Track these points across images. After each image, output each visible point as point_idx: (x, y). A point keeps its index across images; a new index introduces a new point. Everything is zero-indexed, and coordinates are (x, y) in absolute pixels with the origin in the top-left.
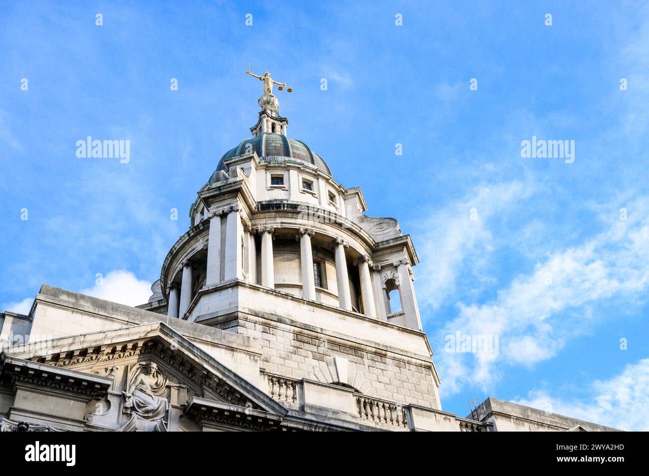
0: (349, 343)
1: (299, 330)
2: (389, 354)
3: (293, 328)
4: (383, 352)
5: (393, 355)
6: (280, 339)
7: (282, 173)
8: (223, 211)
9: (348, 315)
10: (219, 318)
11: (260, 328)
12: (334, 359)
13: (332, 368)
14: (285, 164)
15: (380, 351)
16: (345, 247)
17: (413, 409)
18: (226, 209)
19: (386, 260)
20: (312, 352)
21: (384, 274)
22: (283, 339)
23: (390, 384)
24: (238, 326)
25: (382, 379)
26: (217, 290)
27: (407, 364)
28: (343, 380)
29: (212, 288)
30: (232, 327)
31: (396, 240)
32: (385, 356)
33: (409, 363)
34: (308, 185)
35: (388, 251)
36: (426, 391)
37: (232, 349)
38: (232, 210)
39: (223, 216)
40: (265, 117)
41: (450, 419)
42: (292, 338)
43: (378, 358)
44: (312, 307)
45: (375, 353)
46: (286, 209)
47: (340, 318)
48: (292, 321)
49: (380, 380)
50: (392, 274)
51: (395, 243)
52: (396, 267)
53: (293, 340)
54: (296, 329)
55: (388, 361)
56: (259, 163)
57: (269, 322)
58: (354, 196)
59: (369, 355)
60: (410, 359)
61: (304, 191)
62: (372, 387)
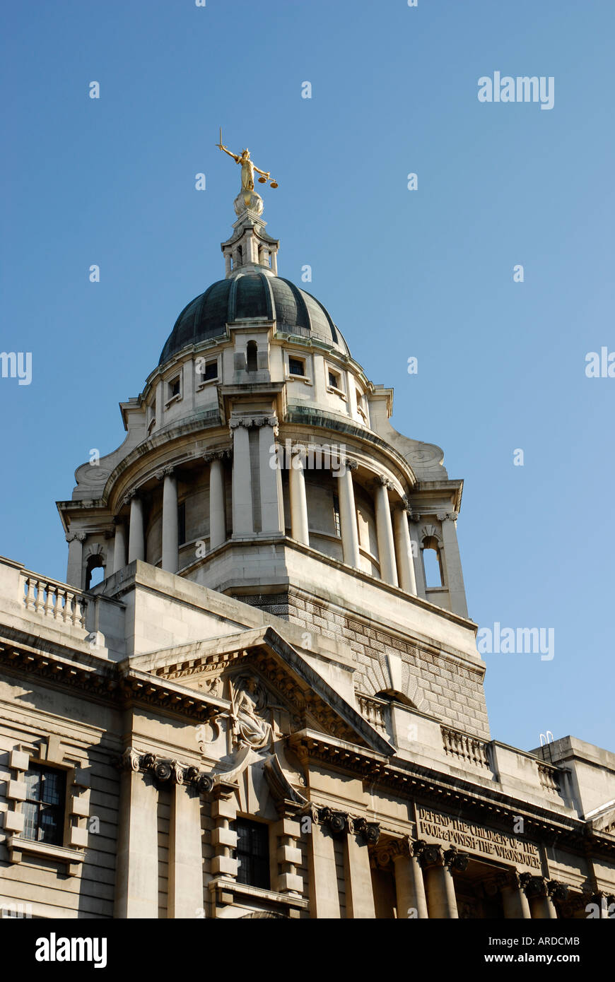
0: (402, 636)
1: (351, 614)
2: (442, 653)
3: (345, 611)
4: (437, 651)
5: (446, 655)
6: (332, 626)
7: (303, 356)
8: (253, 421)
9: (397, 595)
10: (262, 588)
11: (310, 607)
12: (387, 658)
13: (385, 669)
14: (309, 344)
15: (433, 649)
16: (389, 489)
17: (497, 748)
18: (258, 419)
19: (427, 509)
20: (364, 645)
21: (421, 527)
22: (334, 624)
23: (443, 695)
24: (288, 603)
25: (435, 687)
26: (254, 544)
27: (459, 668)
28: (398, 688)
29: (247, 540)
30: (279, 604)
31: (444, 483)
32: (438, 655)
33: (461, 665)
34: (334, 379)
35: (431, 496)
36: (478, 707)
37: (327, 660)
38: (266, 423)
39: (253, 430)
40: (251, 235)
41: (531, 762)
42: (343, 624)
43: (429, 657)
44: (361, 582)
45: (427, 651)
46: (325, 425)
47: (389, 599)
48: (345, 601)
49: (433, 689)
50: (434, 529)
51: (444, 488)
52: (440, 523)
53: (345, 627)
54: (348, 613)
55: (440, 662)
56: (276, 335)
57: (320, 602)
58: (383, 398)
59: (422, 653)
60: (463, 661)
61: (332, 390)
62: (425, 697)
